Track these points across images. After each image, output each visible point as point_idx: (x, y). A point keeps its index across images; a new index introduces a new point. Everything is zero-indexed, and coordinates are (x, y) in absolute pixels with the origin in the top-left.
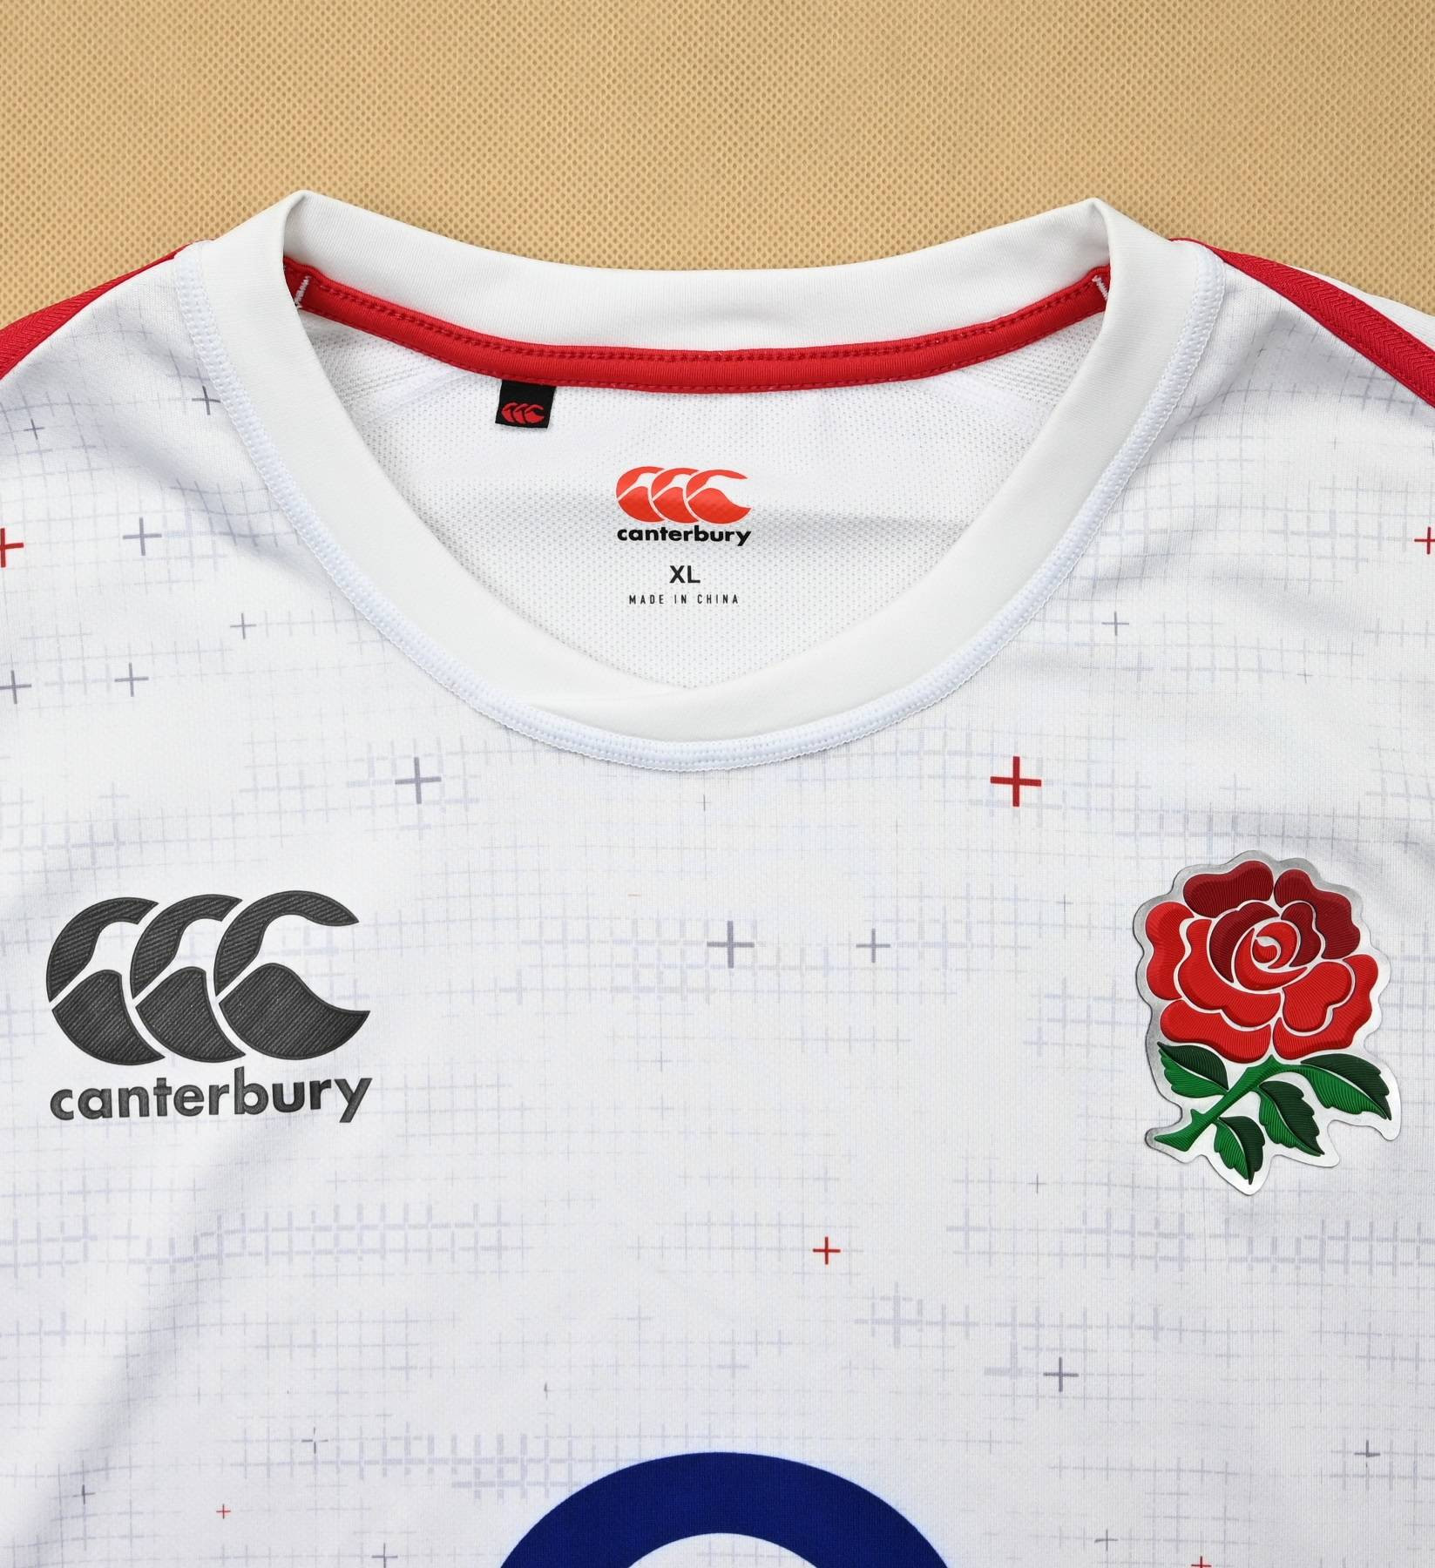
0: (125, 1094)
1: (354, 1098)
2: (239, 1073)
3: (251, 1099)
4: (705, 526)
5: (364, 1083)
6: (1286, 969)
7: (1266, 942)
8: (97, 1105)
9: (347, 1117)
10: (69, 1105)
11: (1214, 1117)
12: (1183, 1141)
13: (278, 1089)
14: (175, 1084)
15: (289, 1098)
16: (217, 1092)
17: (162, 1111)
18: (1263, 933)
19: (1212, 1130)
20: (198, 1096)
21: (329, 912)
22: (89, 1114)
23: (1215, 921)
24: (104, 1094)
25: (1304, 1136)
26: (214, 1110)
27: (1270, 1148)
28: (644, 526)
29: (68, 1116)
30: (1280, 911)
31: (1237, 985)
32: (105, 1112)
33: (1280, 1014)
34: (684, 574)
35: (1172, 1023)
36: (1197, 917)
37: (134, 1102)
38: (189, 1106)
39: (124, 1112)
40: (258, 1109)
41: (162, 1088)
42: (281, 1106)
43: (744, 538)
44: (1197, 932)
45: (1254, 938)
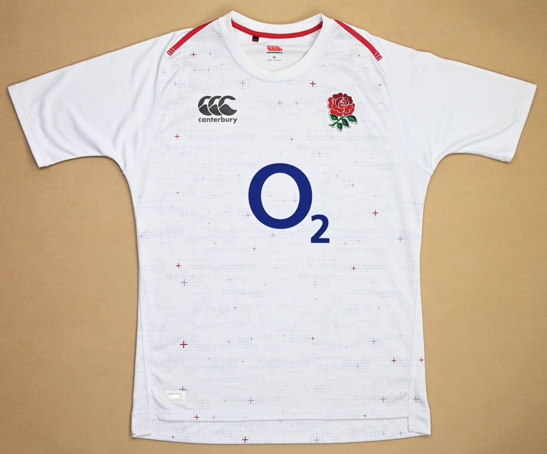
0: (207, 119)
1: (235, 121)
2: (222, 117)
3: (223, 120)
4: (277, 51)
5: (236, 119)
6: (345, 105)
7: (342, 102)
8: (204, 120)
9: (234, 123)
10: (201, 120)
11: (337, 123)
12: (333, 125)
13: (226, 119)
14: (213, 118)
15: (227, 120)
16: (219, 119)
17: (212, 121)
18: (342, 101)
19: (336, 124)
20: (217, 120)
21: (232, 98)
22: (203, 121)
23: (336, 100)
24: (205, 119)
25: (347, 125)
26: (218, 121)
27: (343, 126)
28: (270, 51)
29: (200, 121)
30: (344, 99)
31: (339, 107)
32: (205, 121)
33: (344, 111)
34: (275, 57)
35: (332, 111)
36: (334, 99)
37: (208, 120)
38: (215, 121)
39: (207, 121)
40: (224, 121)
41: (212, 118)
42: (226, 121)
43: (282, 53)
44: (334, 101)
45: (341, 102)
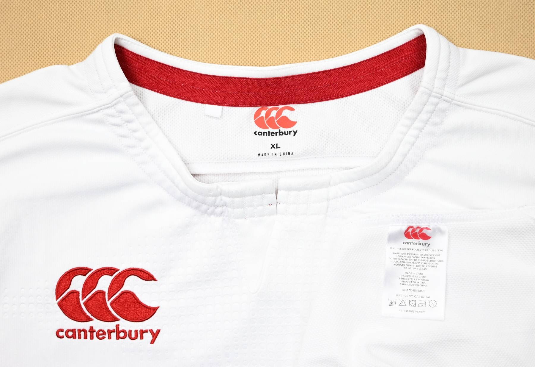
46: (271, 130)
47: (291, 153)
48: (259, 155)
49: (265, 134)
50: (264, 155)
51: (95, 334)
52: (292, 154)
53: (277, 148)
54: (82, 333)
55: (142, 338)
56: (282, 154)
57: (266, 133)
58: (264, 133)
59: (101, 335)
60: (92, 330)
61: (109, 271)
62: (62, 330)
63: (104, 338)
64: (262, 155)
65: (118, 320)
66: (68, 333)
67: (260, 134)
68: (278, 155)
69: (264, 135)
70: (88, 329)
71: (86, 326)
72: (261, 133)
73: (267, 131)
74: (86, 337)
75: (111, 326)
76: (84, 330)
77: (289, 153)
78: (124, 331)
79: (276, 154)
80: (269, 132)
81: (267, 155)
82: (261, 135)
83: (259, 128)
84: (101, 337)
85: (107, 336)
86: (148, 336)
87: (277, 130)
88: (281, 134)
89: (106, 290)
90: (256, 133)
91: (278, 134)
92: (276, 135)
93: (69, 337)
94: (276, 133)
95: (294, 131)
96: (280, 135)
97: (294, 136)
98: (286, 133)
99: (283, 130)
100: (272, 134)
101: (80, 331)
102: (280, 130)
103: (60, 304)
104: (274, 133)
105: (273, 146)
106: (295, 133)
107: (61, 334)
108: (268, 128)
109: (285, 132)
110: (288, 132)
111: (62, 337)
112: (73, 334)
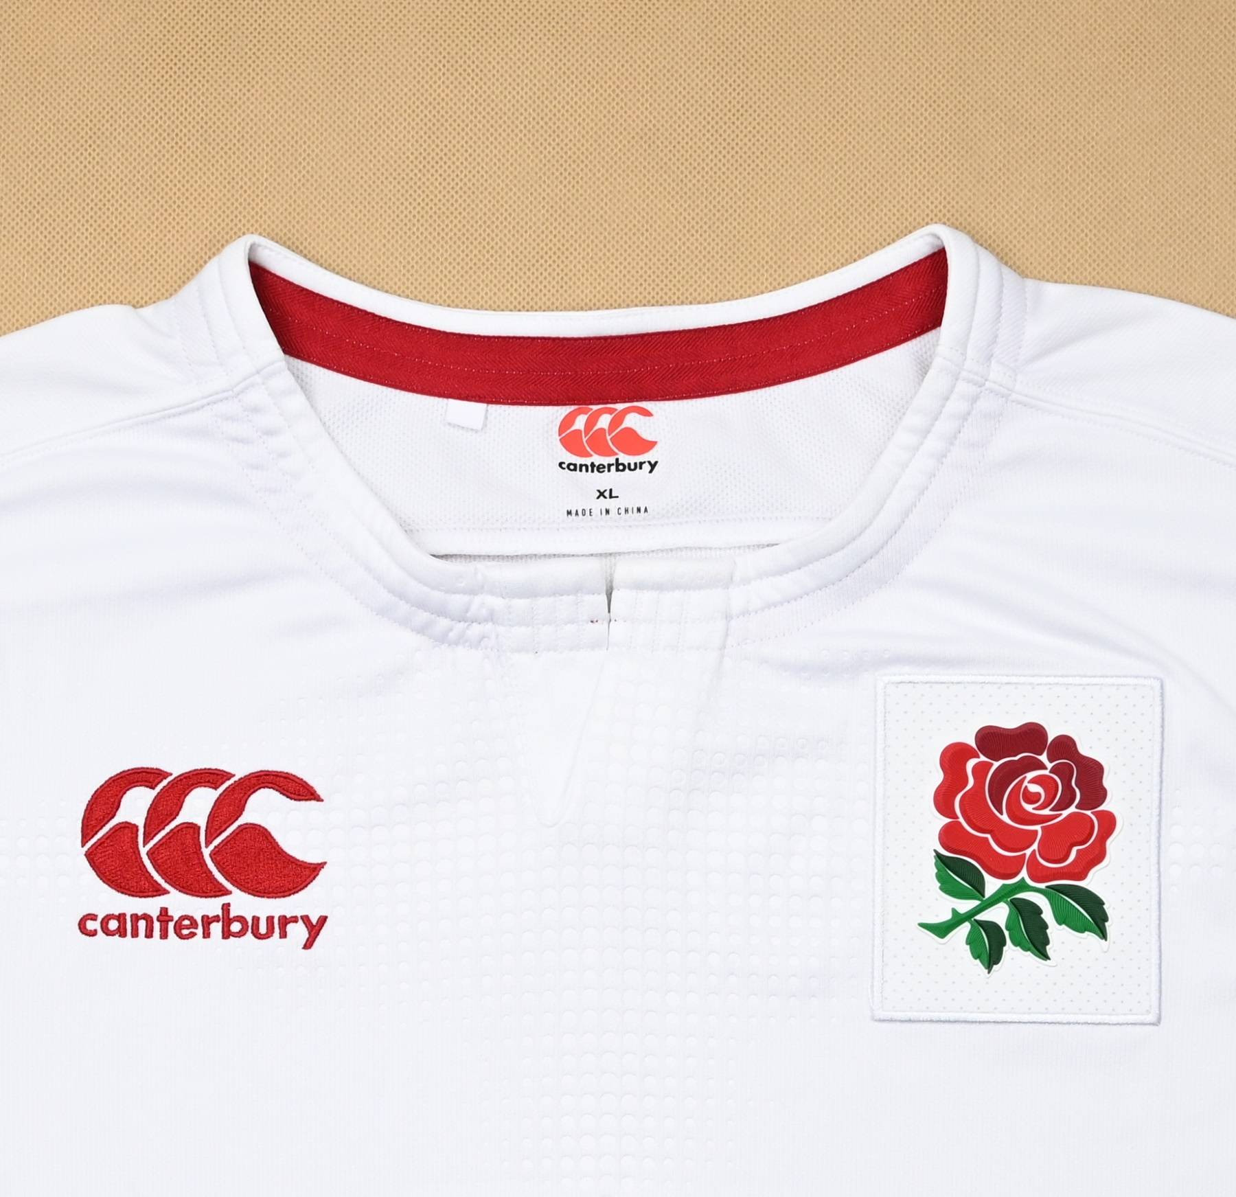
46: (598, 460)
47: (643, 510)
48: (569, 513)
49: (584, 468)
50: (580, 513)
51: (171, 925)
52: (646, 510)
53: (611, 497)
54: (142, 924)
55: (283, 935)
56: (622, 511)
57: (586, 466)
58: (581, 466)
59: (185, 928)
60: (164, 915)
61: (210, 777)
62: (93, 917)
63: (193, 935)
64: (577, 514)
65: (228, 893)
66: (107, 923)
67: (572, 467)
68: (613, 512)
69: (581, 470)
70: (155, 914)
71: (151, 906)
72: (575, 465)
73: (588, 461)
74: (149, 934)
75: (212, 906)
76: (146, 917)
77: (639, 510)
78: (241, 919)
79: (607, 512)
80: (593, 465)
81: (587, 513)
82: (575, 469)
83: (569, 454)
84: (185, 932)
85: (200, 931)
86: (298, 932)
87: (612, 460)
88: (621, 467)
89: (202, 822)
90: (564, 466)
91: (613, 468)
92: (609, 471)
93: (108, 932)
94: (610, 465)
95: (649, 462)
96: (618, 470)
97: (651, 472)
98: (632, 467)
99: (624, 459)
100: (600, 468)
101: (136, 918)
102: (617, 460)
103: (90, 856)
104: (604, 467)
105: (601, 494)
106: (653, 466)
107: (91, 925)
108: (591, 456)
109: (629, 464)
110: (635, 464)
111: (93, 933)
112: (121, 926)
